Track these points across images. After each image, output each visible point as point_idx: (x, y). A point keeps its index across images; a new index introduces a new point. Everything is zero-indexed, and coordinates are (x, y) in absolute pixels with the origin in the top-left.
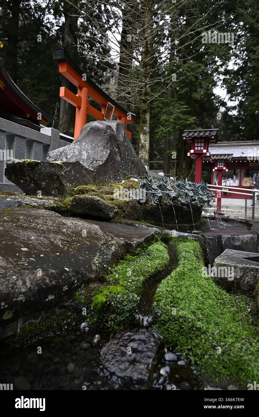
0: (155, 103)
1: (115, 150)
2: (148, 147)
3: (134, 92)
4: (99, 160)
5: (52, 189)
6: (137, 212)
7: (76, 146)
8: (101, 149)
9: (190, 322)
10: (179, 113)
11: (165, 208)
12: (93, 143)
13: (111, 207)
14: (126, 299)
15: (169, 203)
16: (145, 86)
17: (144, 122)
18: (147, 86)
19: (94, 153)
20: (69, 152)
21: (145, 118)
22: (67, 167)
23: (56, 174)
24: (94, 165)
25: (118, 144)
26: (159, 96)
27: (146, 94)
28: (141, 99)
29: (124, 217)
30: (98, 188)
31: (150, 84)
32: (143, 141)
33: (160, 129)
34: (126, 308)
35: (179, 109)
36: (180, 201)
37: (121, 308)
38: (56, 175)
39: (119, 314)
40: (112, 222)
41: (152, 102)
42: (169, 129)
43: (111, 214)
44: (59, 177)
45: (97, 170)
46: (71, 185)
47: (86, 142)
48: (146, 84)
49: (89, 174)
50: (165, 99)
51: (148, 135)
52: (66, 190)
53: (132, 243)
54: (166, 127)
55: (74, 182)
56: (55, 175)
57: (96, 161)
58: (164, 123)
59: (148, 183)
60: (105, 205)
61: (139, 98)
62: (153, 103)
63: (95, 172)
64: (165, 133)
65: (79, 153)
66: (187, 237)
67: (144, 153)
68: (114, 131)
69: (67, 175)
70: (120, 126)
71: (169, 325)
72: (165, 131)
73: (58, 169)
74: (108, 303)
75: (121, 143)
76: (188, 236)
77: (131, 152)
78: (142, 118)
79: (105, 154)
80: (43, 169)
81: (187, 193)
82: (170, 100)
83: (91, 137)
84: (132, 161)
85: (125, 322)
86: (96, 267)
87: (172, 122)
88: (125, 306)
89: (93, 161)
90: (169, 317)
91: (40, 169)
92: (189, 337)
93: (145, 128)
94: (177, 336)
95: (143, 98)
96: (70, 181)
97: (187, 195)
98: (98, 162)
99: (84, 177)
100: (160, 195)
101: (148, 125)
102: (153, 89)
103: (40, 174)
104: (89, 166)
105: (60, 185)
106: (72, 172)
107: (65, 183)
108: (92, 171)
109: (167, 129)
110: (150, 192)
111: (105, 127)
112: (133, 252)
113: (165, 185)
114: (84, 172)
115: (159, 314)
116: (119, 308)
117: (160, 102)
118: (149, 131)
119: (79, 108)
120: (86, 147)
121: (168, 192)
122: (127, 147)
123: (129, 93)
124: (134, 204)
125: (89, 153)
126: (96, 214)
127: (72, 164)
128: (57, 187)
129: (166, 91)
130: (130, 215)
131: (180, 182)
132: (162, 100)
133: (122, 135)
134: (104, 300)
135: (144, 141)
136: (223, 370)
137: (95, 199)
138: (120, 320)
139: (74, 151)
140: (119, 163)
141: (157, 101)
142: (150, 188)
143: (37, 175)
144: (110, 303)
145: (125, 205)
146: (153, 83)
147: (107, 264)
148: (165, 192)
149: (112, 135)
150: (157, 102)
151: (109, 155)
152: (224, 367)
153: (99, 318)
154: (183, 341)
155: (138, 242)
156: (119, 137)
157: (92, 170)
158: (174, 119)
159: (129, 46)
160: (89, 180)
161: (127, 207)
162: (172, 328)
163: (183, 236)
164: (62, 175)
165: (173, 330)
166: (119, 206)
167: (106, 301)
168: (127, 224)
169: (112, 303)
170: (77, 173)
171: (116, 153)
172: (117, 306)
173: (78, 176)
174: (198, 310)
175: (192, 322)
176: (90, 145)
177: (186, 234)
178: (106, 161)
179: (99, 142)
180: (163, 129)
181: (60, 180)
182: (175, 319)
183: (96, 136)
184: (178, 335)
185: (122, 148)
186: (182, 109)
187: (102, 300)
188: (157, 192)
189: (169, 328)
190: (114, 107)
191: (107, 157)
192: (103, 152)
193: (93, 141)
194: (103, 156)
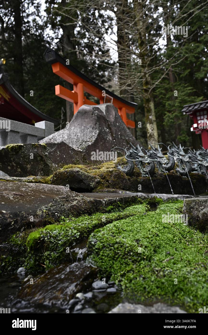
0: (157, 91)
1: (105, 131)
2: (157, 136)
3: (134, 83)
4: (89, 141)
5: (38, 171)
6: (122, 181)
7: (65, 131)
8: (90, 131)
9: (128, 247)
10: (184, 96)
11: (160, 179)
12: (82, 126)
13: (92, 177)
14: (63, 234)
15: (162, 171)
16: (145, 76)
17: (149, 111)
18: (147, 75)
19: (83, 135)
20: (58, 137)
21: (149, 107)
22: (52, 148)
23: (39, 154)
24: (84, 146)
25: (108, 124)
26: (161, 83)
27: (147, 83)
28: (142, 89)
29: (108, 187)
30: (86, 167)
31: (149, 72)
32: (150, 131)
33: (166, 116)
34: (60, 242)
35: (184, 91)
36: (179, 171)
37: (55, 243)
38: (40, 156)
39: (53, 250)
40: (93, 192)
41: (154, 90)
42: (176, 113)
43: (92, 184)
44: (43, 158)
45: (86, 150)
46: (57, 166)
47: (75, 126)
48: (145, 74)
49: (77, 154)
50: (167, 85)
51: (155, 123)
52: (52, 171)
53: (101, 200)
54: (172, 112)
55: (61, 162)
56: (38, 156)
57: (86, 142)
58: (169, 108)
59: (134, 151)
60: (85, 176)
61: (140, 89)
62: (156, 90)
63: (84, 152)
64: (171, 119)
65: (68, 137)
66: (176, 198)
67: (153, 142)
68: (103, 113)
69: (52, 155)
70: (110, 108)
71: (103, 253)
72: (171, 117)
73: (41, 149)
74: (41, 239)
75: (112, 123)
76: (178, 197)
77: (125, 132)
78: (146, 108)
79: (94, 134)
80: (27, 151)
81: (181, 159)
82: (172, 85)
83: (79, 120)
84: (126, 141)
85: (61, 258)
86: (43, 212)
87: (178, 106)
88: (60, 240)
89: (82, 143)
90: (103, 243)
91: (23, 152)
92: (124, 262)
93: (150, 117)
94: (111, 263)
95: (145, 88)
96: (56, 162)
97: (182, 161)
98: (87, 143)
99: (72, 157)
100: (148, 161)
101: (153, 114)
102: (153, 77)
103: (24, 157)
104: (78, 148)
105: (44, 166)
106: (57, 153)
107: (50, 163)
108: (81, 152)
109: (174, 114)
110: (137, 160)
111: (92, 109)
112: (103, 210)
113: (155, 153)
114: (72, 152)
115: (93, 243)
116: (53, 242)
117: (163, 89)
118: (155, 119)
119: (76, 103)
120: (75, 130)
121: (158, 160)
122: (119, 127)
123: (129, 85)
124: (118, 173)
125: (78, 136)
126: (77, 186)
127: (56, 145)
128: (42, 169)
129: (167, 76)
130: (114, 185)
131: (173, 150)
132: (164, 86)
133: (113, 115)
134: (38, 236)
135: (152, 130)
136: (156, 290)
137: (74, 170)
138: (55, 257)
139: (63, 136)
140: (110, 142)
141: (159, 88)
142: (137, 157)
143: (21, 159)
144: (44, 239)
145: (108, 175)
146: (152, 71)
147: (61, 214)
148: (156, 160)
149: (100, 115)
150: (159, 90)
151: (98, 135)
152: (157, 287)
153: (35, 260)
154: (117, 266)
155: (109, 200)
156: (109, 118)
157: (82, 150)
158: (180, 103)
159: (123, 41)
160: (78, 161)
161: (111, 176)
162: (106, 254)
164: (46, 155)
165: (108, 257)
166: (102, 176)
167: (39, 237)
168: (108, 192)
169: (46, 239)
170: (63, 153)
171: (106, 133)
172: (50, 241)
173: (64, 156)
174: (145, 238)
175: (130, 247)
176: (79, 128)
177: (176, 196)
178: (95, 141)
179: (88, 124)
180: (170, 114)
181: (44, 160)
182: (109, 245)
183: (84, 119)
184: (113, 262)
185: (114, 129)
186: (186, 91)
187: (35, 237)
188: (145, 159)
189: (103, 256)
190: (112, 98)
191: (96, 137)
192: (92, 132)
193: (82, 124)
194: (92, 137)
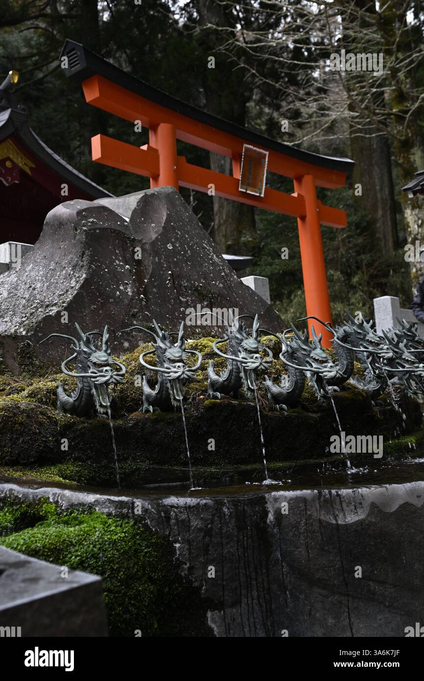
1: (113, 271)
4: (55, 304)
16: (393, 76)
19: (47, 287)
24: (35, 319)
25: (133, 250)
27: (402, 97)
32: (414, 227)
45: (36, 331)
47: (35, 262)
49: (1, 346)
57: (47, 306)
63: (28, 338)
65: (10, 293)
75: (148, 246)
76: (97, 502)
78: (400, 164)
79: (73, 284)
89: (37, 310)
95: (395, 110)
98: (48, 310)
104: (20, 323)
108: (15, 338)
111: (76, 213)
119: (156, 177)
120: (32, 274)
122: (173, 254)
125: (34, 289)
133: (158, 223)
140: (126, 302)
142: (88, 363)
149: (103, 229)
151: (83, 285)
156: (143, 231)
157: (24, 333)
160: (2, 362)
163: (82, 504)
178: (71, 303)
183: (57, 241)
185: (150, 261)
190: (267, 153)
191: (76, 292)
192: (71, 279)
193: (53, 256)
194: (67, 291)
